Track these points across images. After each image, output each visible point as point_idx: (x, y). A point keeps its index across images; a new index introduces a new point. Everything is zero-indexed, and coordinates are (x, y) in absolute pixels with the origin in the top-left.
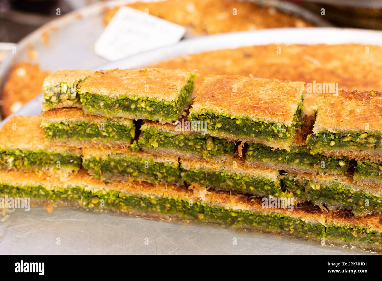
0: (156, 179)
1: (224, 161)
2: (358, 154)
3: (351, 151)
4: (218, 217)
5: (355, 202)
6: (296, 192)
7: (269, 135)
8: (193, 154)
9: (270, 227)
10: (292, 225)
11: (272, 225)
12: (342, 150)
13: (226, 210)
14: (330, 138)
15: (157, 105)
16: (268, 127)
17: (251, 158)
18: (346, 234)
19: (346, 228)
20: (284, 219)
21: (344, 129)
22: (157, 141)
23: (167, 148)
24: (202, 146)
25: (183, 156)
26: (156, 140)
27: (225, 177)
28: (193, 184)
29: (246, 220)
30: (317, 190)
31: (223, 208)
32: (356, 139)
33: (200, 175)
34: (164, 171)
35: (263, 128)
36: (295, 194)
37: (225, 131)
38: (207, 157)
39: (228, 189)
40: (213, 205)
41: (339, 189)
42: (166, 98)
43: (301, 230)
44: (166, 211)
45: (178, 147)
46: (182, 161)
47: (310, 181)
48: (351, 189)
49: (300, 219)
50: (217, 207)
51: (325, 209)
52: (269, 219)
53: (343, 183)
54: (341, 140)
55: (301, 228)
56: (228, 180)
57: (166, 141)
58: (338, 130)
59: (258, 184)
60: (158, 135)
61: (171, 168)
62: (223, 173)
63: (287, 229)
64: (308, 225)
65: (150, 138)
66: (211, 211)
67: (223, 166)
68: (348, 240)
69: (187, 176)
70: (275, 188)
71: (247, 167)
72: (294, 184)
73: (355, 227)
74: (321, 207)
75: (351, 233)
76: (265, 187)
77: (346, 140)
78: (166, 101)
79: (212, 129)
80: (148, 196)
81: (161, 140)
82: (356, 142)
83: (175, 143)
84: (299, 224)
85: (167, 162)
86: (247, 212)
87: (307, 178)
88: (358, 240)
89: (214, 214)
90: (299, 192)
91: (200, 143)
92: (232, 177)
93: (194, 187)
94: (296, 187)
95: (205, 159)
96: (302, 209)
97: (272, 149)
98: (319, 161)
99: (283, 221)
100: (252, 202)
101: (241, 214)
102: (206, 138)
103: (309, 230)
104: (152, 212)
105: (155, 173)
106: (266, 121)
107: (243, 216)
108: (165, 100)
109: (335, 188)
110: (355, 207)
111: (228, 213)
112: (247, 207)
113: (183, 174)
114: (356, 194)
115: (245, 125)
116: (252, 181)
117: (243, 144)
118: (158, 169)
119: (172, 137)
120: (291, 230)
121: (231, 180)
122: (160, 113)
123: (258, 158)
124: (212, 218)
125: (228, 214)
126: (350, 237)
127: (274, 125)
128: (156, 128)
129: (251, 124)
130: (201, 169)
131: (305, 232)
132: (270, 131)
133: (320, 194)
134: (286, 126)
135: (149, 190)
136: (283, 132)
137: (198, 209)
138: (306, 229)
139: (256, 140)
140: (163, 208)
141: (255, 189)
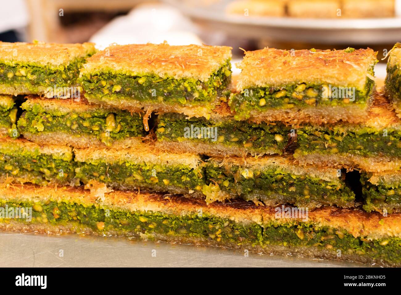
0: (44, 179)
1: (129, 145)
2: (296, 115)
3: (287, 113)
4: (123, 225)
5: (298, 191)
6: (223, 184)
7: (181, 96)
8: (90, 138)
9: (191, 235)
10: (220, 228)
11: (193, 232)
12: (276, 111)
13: (133, 214)
14: (259, 94)
15: (42, 71)
16: (180, 84)
17: (163, 137)
18: (288, 236)
19: (288, 227)
20: (208, 221)
21: (276, 81)
22: (43, 122)
23: (56, 132)
24: (100, 126)
25: (77, 142)
26: (41, 121)
27: (131, 168)
28: (90, 182)
29: (160, 227)
30: (250, 179)
31: (129, 210)
32: (292, 93)
33: (100, 168)
34: (53, 165)
35: (174, 87)
36: (222, 187)
37: (126, 96)
38: (106, 141)
39: (136, 186)
40: (115, 208)
41: (278, 174)
42: (52, 61)
43: (231, 236)
44: (54, 220)
45: (70, 130)
46: (76, 150)
47: (240, 167)
48: (293, 173)
49: (228, 219)
50: (120, 210)
51: (261, 203)
52: (190, 222)
53: (282, 166)
54: (273, 96)
55: (230, 233)
56: (134, 172)
57: (54, 123)
58: (267, 83)
59: (173, 174)
60: (45, 114)
61: (62, 161)
62: (128, 162)
63: (213, 236)
64: (239, 227)
65: (33, 119)
66: (114, 217)
67: (128, 153)
68: (292, 246)
69: (84, 171)
70: (195, 178)
71: (158, 151)
72: (221, 172)
73: (300, 224)
74: (255, 202)
75: (296, 234)
76: (182, 178)
77: (279, 95)
78: (53, 65)
79: (108, 94)
80: (30, 200)
81: (48, 122)
82: (292, 98)
83: (66, 125)
84: (228, 226)
85: (57, 153)
86: (160, 214)
87: (236, 162)
88: (305, 244)
89: (117, 221)
90: (226, 184)
91: (98, 122)
92: (141, 167)
93: (92, 185)
94: (223, 177)
95: (104, 144)
96: (231, 206)
97: (186, 118)
98: (249, 137)
99: (207, 224)
100: (165, 200)
101: (152, 218)
102: (106, 115)
103: (241, 235)
104: (36, 223)
105: (41, 169)
106: (177, 76)
107: (155, 221)
108: (51, 64)
109: (271, 174)
110: (298, 198)
111: (136, 217)
112: (159, 207)
113: (78, 170)
114: (299, 180)
115: (150, 86)
116: (165, 171)
117: (149, 114)
118: (45, 163)
119: (63, 117)
120: (219, 236)
121: (139, 171)
122: (45, 82)
123: (172, 138)
124: (115, 227)
125: (135, 219)
126: (295, 240)
127: (187, 82)
128: (41, 104)
129: (158, 82)
130: (101, 159)
131: (236, 239)
132: (182, 90)
133: (253, 184)
134: (202, 81)
135: (32, 191)
136: (198, 90)
137: (95, 215)
138: (237, 233)
139: (166, 106)
140: (51, 216)
141: (170, 182)
